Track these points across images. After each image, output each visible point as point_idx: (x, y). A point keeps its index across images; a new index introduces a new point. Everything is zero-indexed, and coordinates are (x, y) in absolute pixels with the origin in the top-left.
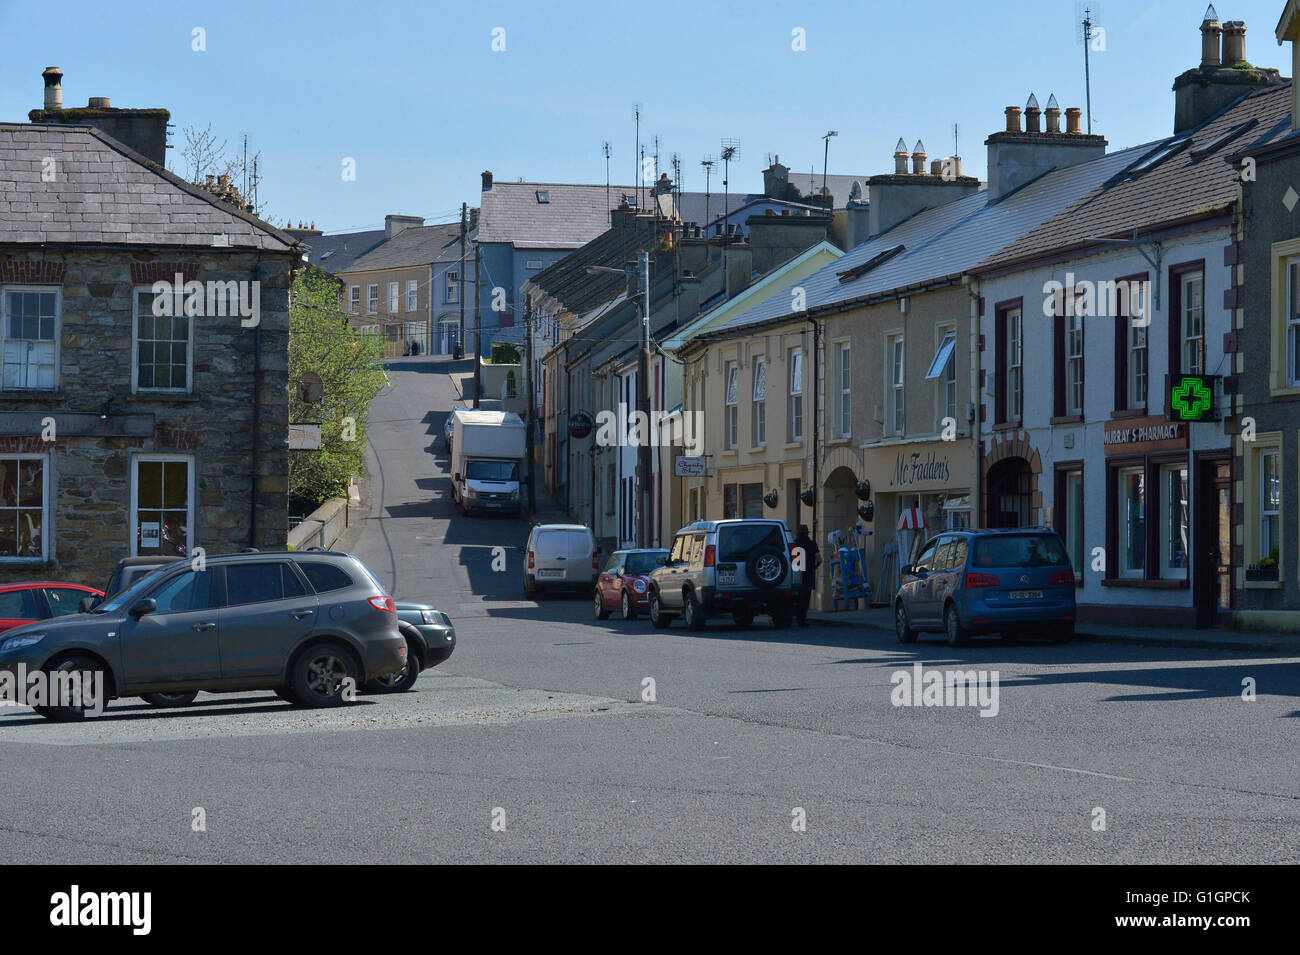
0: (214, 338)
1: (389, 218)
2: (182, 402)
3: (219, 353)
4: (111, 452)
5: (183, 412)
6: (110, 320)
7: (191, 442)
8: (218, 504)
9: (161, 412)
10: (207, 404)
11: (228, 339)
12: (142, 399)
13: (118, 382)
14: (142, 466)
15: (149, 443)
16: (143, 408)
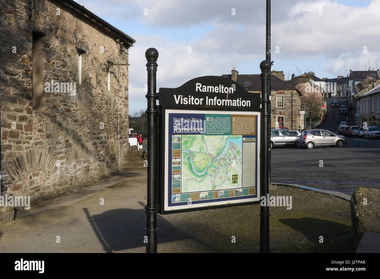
0: (287, 101)
1: (338, 76)
2: (283, 109)
3: (287, 103)
4: (274, 115)
5: (283, 110)
6: (274, 99)
7: (284, 114)
8: (288, 122)
9: (280, 110)
10: (286, 109)
11: (289, 101)
12: (278, 109)
13: (275, 107)
14: (278, 117)
15: (279, 114)
16: (278, 110)
